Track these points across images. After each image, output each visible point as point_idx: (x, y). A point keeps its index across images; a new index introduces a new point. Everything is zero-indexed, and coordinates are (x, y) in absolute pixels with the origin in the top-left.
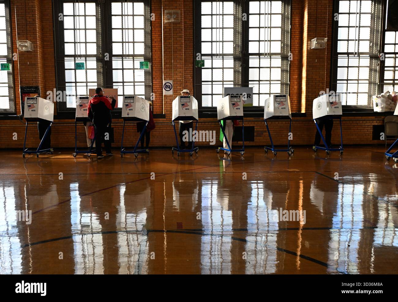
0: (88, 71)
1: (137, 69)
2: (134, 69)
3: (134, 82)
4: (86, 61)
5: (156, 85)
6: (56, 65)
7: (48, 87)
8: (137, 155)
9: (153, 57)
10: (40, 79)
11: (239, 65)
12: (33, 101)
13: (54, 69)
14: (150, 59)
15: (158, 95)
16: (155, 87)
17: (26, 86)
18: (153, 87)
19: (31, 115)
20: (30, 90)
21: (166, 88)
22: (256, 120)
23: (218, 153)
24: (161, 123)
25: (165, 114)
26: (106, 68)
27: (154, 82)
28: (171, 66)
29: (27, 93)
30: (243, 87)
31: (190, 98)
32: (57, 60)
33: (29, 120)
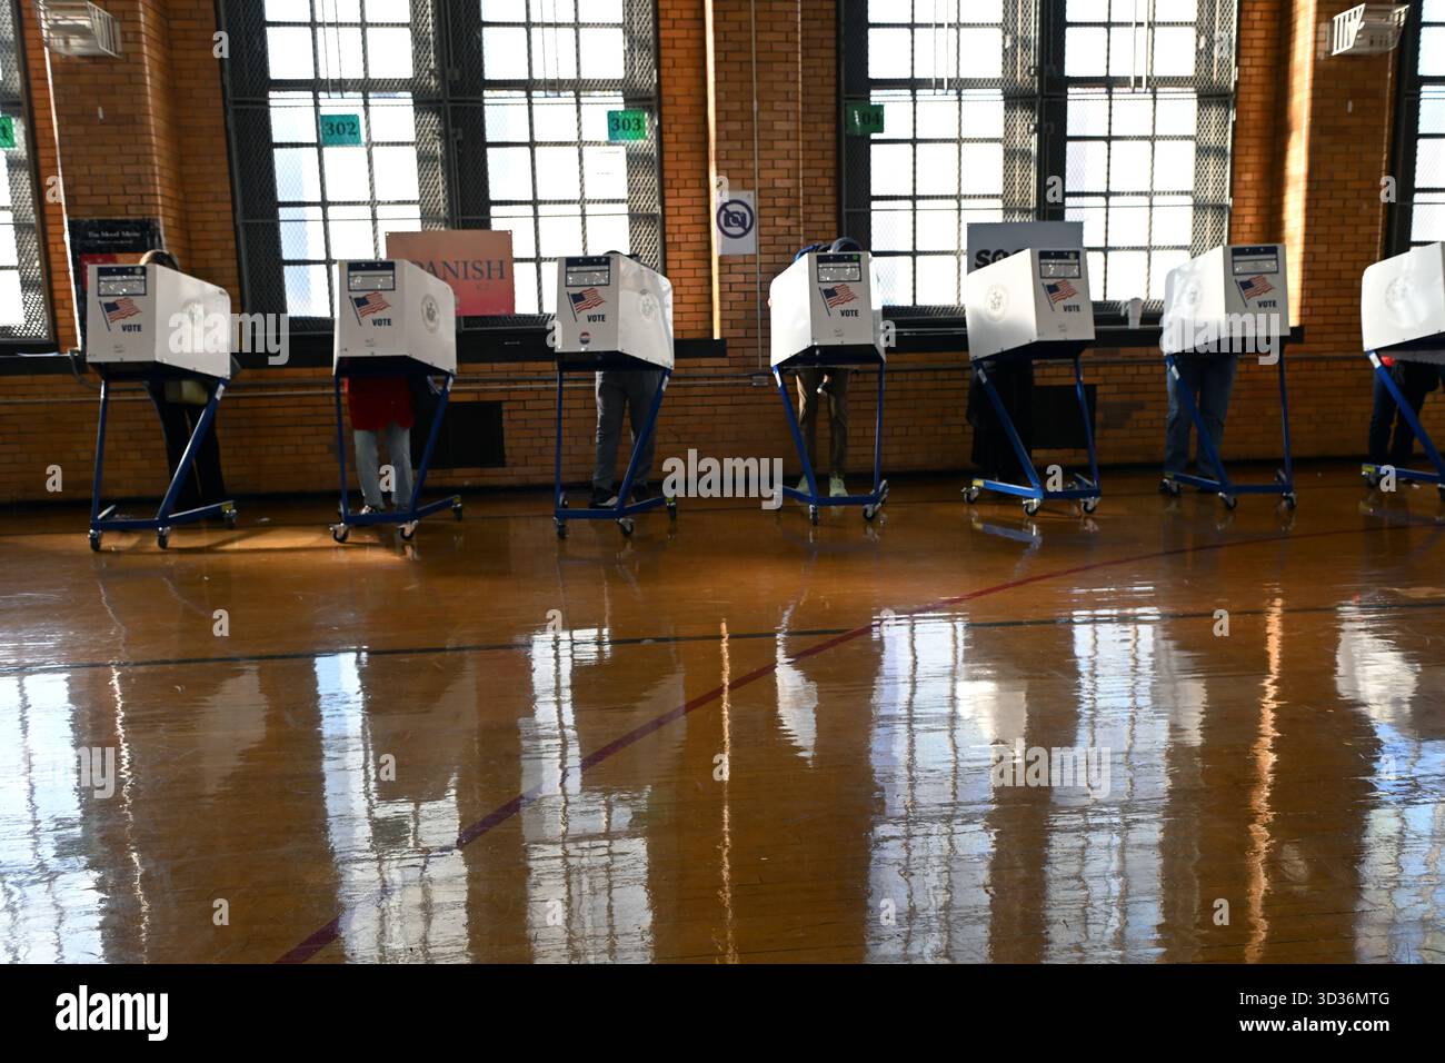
0: (375, 150)
1: (597, 143)
2: (580, 144)
3: (582, 202)
4: (366, 106)
5: (679, 215)
6: (231, 124)
7: (199, 226)
8: (631, 524)
9: (665, 91)
10: (160, 189)
11: (1028, 128)
12: (130, 284)
13: (222, 141)
14: (650, 99)
15: (690, 255)
16: (676, 220)
17: (95, 218)
18: (668, 221)
19: (119, 349)
20: (115, 238)
21: (727, 224)
22: (1100, 358)
23: (971, 502)
24: (709, 378)
25: (723, 340)
26: (460, 137)
27: (669, 202)
28: (747, 125)
29: (102, 252)
30: (1044, 219)
31: (859, 261)
32: (236, 103)
33: (112, 372)
